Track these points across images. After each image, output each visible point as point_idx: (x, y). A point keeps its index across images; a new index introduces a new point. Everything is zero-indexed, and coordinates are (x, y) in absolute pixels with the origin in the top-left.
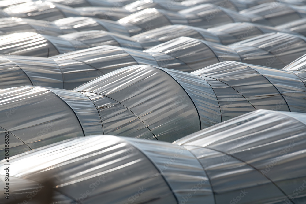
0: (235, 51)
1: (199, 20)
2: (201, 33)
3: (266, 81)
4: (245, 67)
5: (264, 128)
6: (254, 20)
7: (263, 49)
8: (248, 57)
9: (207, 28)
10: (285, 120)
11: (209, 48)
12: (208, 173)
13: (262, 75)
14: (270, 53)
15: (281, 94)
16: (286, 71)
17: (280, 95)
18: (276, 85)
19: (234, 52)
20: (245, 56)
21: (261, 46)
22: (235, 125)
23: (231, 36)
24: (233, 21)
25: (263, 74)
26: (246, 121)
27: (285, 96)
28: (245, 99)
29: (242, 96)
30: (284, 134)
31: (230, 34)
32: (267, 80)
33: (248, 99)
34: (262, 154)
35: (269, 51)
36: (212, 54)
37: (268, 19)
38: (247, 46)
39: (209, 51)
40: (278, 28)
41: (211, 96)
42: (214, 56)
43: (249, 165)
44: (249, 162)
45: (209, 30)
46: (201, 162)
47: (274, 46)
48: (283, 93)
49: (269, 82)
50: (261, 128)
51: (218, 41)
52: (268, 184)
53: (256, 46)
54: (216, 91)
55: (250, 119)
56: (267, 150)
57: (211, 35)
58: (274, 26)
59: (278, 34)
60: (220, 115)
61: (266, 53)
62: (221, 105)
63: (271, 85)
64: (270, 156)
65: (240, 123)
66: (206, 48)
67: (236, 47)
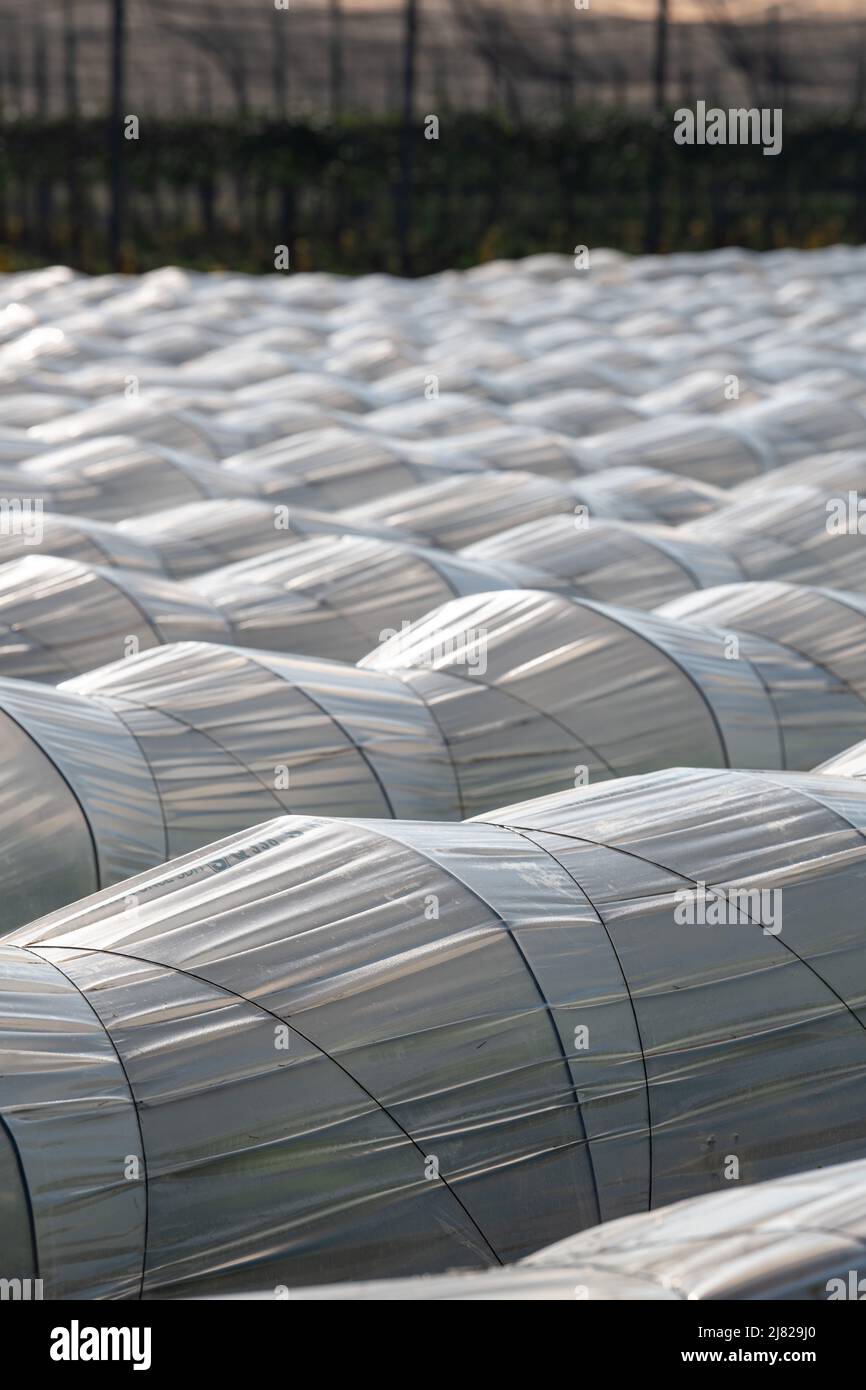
0: (211, 599)
1: (92, 492)
2: (98, 538)
3: (309, 707)
4: (241, 661)
5: (299, 877)
6: (272, 486)
7: (303, 593)
8: (254, 620)
9: (115, 520)
10: (368, 848)
11: (125, 594)
12: (116, 1040)
13: (297, 689)
14: (324, 605)
15: (360, 749)
16: (373, 670)
17: (356, 752)
18: (341, 718)
19: (205, 603)
20: (241, 615)
21: (296, 583)
22: (208, 869)
23: (196, 545)
24: (205, 493)
25: (300, 684)
26: (242, 856)
27: (372, 752)
28: (242, 769)
29: (234, 759)
30: (363, 895)
31: (196, 538)
32: (312, 704)
33: (254, 767)
34: (293, 965)
35: (320, 596)
36: (132, 611)
37: (316, 485)
38: (249, 585)
39: (124, 602)
40: (349, 516)
41: (129, 762)
42: (140, 618)
43: (253, 1005)
44: (250, 995)
45: (125, 527)
46: (93, 1002)
47: (338, 580)
48: (365, 744)
49: (316, 709)
50: (291, 879)
51: (155, 563)
52: (313, 1062)
53: (278, 582)
54: (148, 746)
55: (256, 850)
56: (310, 952)
57: (129, 544)
58: (334, 508)
59: (348, 541)
60: (162, 824)
61: (311, 604)
62: (165, 792)
63: (323, 720)
64: (319, 970)
65: (222, 865)
66: (114, 592)
67: (213, 588)
